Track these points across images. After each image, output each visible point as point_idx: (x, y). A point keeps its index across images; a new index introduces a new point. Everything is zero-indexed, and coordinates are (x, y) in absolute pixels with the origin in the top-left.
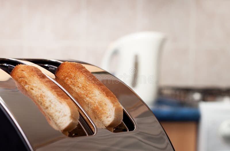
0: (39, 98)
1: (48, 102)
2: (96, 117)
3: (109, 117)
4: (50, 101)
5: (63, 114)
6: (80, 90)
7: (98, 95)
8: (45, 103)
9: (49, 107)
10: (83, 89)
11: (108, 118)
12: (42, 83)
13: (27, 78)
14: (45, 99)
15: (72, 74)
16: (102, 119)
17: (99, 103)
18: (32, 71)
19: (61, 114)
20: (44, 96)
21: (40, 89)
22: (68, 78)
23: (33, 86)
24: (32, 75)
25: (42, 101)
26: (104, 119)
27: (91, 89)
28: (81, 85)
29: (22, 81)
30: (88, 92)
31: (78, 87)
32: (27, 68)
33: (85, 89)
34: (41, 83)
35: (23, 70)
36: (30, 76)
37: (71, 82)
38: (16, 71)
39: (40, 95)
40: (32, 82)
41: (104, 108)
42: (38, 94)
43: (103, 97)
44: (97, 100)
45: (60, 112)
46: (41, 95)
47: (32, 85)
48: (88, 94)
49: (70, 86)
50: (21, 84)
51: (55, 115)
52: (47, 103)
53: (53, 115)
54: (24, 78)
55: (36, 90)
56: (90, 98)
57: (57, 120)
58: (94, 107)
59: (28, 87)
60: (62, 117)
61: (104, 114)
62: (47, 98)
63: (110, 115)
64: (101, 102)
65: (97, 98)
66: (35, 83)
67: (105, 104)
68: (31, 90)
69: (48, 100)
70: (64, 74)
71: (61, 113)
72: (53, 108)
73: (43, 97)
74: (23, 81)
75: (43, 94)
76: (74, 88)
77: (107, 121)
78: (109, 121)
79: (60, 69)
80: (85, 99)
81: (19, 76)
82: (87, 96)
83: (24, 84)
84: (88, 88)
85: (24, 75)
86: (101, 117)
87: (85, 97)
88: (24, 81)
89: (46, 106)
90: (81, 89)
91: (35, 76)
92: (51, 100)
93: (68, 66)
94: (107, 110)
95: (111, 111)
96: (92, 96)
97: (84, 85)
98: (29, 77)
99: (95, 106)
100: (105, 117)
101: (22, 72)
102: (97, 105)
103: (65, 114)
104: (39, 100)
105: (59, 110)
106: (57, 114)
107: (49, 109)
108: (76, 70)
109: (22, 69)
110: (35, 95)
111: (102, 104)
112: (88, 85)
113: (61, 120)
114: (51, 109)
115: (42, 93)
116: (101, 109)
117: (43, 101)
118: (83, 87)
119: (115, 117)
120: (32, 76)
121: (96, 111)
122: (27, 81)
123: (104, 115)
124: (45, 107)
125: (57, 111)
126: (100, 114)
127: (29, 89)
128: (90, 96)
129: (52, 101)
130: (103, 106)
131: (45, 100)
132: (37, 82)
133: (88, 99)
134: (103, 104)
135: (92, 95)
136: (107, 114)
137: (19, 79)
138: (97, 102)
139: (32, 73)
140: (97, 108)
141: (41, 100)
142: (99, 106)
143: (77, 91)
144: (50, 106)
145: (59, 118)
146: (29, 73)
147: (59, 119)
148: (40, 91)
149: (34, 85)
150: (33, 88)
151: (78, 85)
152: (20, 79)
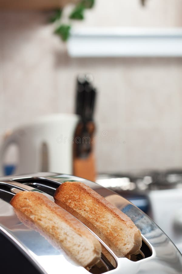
0: (51, 230)
1: (62, 234)
2: (111, 244)
3: (128, 244)
4: (66, 234)
5: (83, 248)
6: (87, 214)
7: (111, 219)
8: (59, 235)
9: (64, 240)
10: (91, 212)
11: (126, 245)
12: (54, 213)
13: (33, 207)
14: (59, 231)
15: (76, 196)
16: (118, 246)
17: (113, 228)
18: (39, 199)
19: (81, 249)
20: (58, 228)
21: (51, 220)
22: (70, 201)
23: (41, 217)
24: (38, 203)
25: (54, 234)
26: (120, 246)
27: (101, 213)
28: (88, 208)
29: (25, 210)
30: (98, 216)
31: (85, 210)
32: (31, 195)
33: (93, 212)
34: (52, 213)
35: (26, 199)
36: (36, 205)
37: (76, 205)
38: (17, 200)
39: (51, 227)
40: (40, 212)
41: (120, 234)
42: (48, 226)
43: (118, 222)
44: (111, 225)
45: (79, 246)
46: (53, 226)
47: (39, 215)
48: (98, 218)
49: (74, 209)
50: (25, 214)
51: (73, 250)
52: (61, 236)
53: (71, 249)
54: (28, 207)
55: (46, 220)
56: (101, 223)
57: (76, 255)
58: (107, 233)
59: (35, 218)
60: (83, 251)
61: (120, 240)
62: (62, 230)
63: (128, 242)
64: (115, 227)
65: (110, 222)
66: (44, 213)
67: (121, 229)
68: (39, 221)
69: (62, 232)
70: (66, 196)
71: (81, 247)
72: (69, 242)
73: (55, 229)
74: (27, 211)
75: (56, 226)
76: (80, 212)
77: (126, 249)
78: (128, 249)
79: (60, 190)
80: (95, 224)
81: (22, 205)
82: (96, 220)
83: (29, 214)
84: (97, 211)
85: (28, 204)
86: (117, 244)
87: (94, 221)
88: (29, 211)
89: (60, 239)
90: (89, 213)
91: (43, 205)
92: (67, 232)
93: (70, 186)
94: (125, 236)
95: (129, 237)
96: (103, 221)
97: (92, 208)
98: (34, 206)
99: (109, 232)
100: (122, 244)
101: (25, 200)
102: (110, 230)
103: (87, 247)
104: (51, 233)
105: (79, 244)
106: (75, 248)
107: (65, 242)
108: (80, 190)
109: (25, 197)
110: (45, 226)
111: (117, 230)
112: (97, 208)
113: (82, 255)
114: (66, 242)
115: (54, 223)
116: (116, 235)
117: (56, 233)
118: (91, 210)
119: (135, 243)
120: (39, 205)
121: (110, 237)
122: (33, 211)
123: (120, 242)
124: (59, 241)
125: (75, 245)
126: (114, 240)
127: (36, 220)
128: (100, 220)
129: (68, 234)
130: (118, 232)
131: (59, 233)
132: (47, 212)
133: (98, 224)
134: (119, 229)
135: (103, 219)
136: (124, 240)
137: (22, 209)
138: (110, 227)
139: (39, 201)
140: (111, 234)
141: (52, 232)
142: (113, 232)
143: (83, 215)
144: (66, 239)
145: (79, 252)
146: (35, 202)
147: (78, 254)
148: (51, 222)
149: (43, 215)
150: (42, 219)
151: (84, 209)
152: (24, 208)
